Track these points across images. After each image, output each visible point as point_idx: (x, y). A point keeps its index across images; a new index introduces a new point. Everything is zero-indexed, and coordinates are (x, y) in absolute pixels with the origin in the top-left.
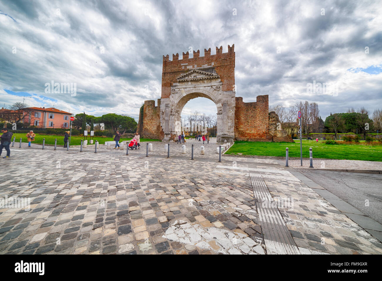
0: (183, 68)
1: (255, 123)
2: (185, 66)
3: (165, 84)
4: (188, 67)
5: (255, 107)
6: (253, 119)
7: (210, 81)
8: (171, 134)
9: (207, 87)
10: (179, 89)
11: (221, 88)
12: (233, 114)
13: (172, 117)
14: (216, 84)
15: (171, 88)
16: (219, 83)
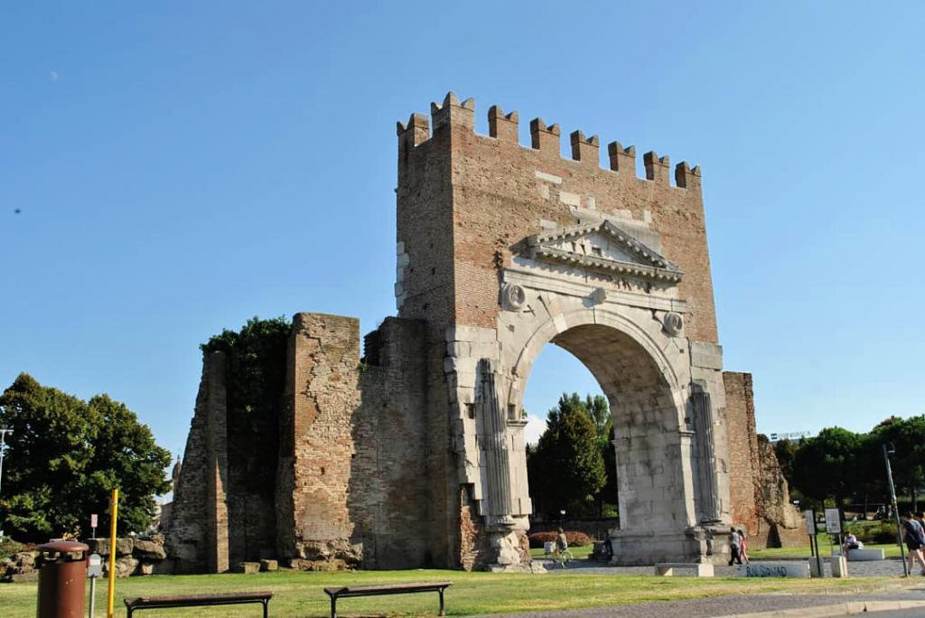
0: (545, 192)
2: (554, 189)
3: (470, 247)
4: (565, 198)
7: (645, 286)
9: (639, 310)
10: (537, 294)
11: (683, 325)
12: (722, 436)
13: (514, 437)
14: (667, 306)
15: (505, 281)
16: (677, 303)
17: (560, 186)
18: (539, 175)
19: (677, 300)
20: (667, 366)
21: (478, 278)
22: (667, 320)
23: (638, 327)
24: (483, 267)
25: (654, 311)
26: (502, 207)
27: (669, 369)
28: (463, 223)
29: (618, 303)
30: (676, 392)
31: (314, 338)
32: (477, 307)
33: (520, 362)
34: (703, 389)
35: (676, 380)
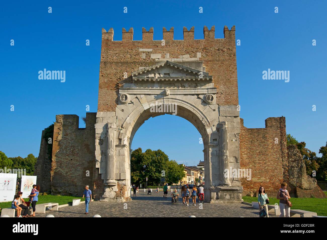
0: (144, 56)
1: (265, 163)
2: (148, 54)
3: (106, 83)
4: (153, 56)
5: (264, 137)
6: (263, 157)
7: (194, 85)
9: (189, 96)
10: (135, 96)
11: (215, 99)
12: (236, 146)
13: (120, 151)
14: (205, 92)
15: (119, 93)
16: (211, 90)
17: (151, 52)
18: (141, 50)
19: (211, 89)
20: (204, 117)
21: (108, 94)
22: (205, 97)
23: (187, 103)
24: (111, 90)
25: (198, 95)
26: (121, 66)
27: (205, 119)
28: (104, 75)
29: (177, 94)
30: (209, 128)
31: (60, 123)
32: (107, 105)
33: (125, 122)
34: (224, 126)
35: (209, 123)
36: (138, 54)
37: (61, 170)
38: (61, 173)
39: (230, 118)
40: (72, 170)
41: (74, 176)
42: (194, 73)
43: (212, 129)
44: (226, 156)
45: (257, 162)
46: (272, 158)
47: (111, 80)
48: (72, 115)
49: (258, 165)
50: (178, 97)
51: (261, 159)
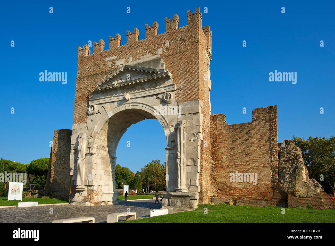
0: (110, 65)
1: (249, 165)
2: (113, 62)
3: (80, 97)
4: (117, 63)
5: (249, 134)
6: (246, 158)
8: (88, 190)
9: (148, 98)
10: (102, 105)
11: (173, 96)
12: (195, 147)
13: (89, 159)
14: (163, 90)
15: (89, 105)
16: (170, 87)
17: (116, 59)
18: (108, 59)
20: (162, 118)
21: (81, 106)
22: (163, 97)
23: (147, 105)
24: (84, 102)
25: (157, 95)
26: (92, 78)
27: (163, 120)
28: (78, 90)
29: (137, 98)
30: (167, 129)
31: (56, 137)
32: (80, 117)
33: (93, 132)
34: (180, 125)
35: (167, 124)
36: (105, 64)
37: (57, 177)
38: (57, 180)
39: (189, 115)
40: (63, 177)
41: (65, 182)
42: (151, 72)
43: (170, 130)
44: (180, 159)
45: (238, 164)
46: (257, 158)
47: (83, 93)
48: (64, 130)
49: (239, 168)
50: (138, 100)
51: (244, 160)
